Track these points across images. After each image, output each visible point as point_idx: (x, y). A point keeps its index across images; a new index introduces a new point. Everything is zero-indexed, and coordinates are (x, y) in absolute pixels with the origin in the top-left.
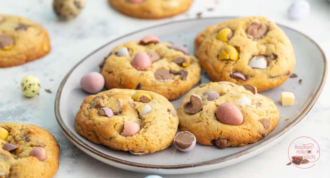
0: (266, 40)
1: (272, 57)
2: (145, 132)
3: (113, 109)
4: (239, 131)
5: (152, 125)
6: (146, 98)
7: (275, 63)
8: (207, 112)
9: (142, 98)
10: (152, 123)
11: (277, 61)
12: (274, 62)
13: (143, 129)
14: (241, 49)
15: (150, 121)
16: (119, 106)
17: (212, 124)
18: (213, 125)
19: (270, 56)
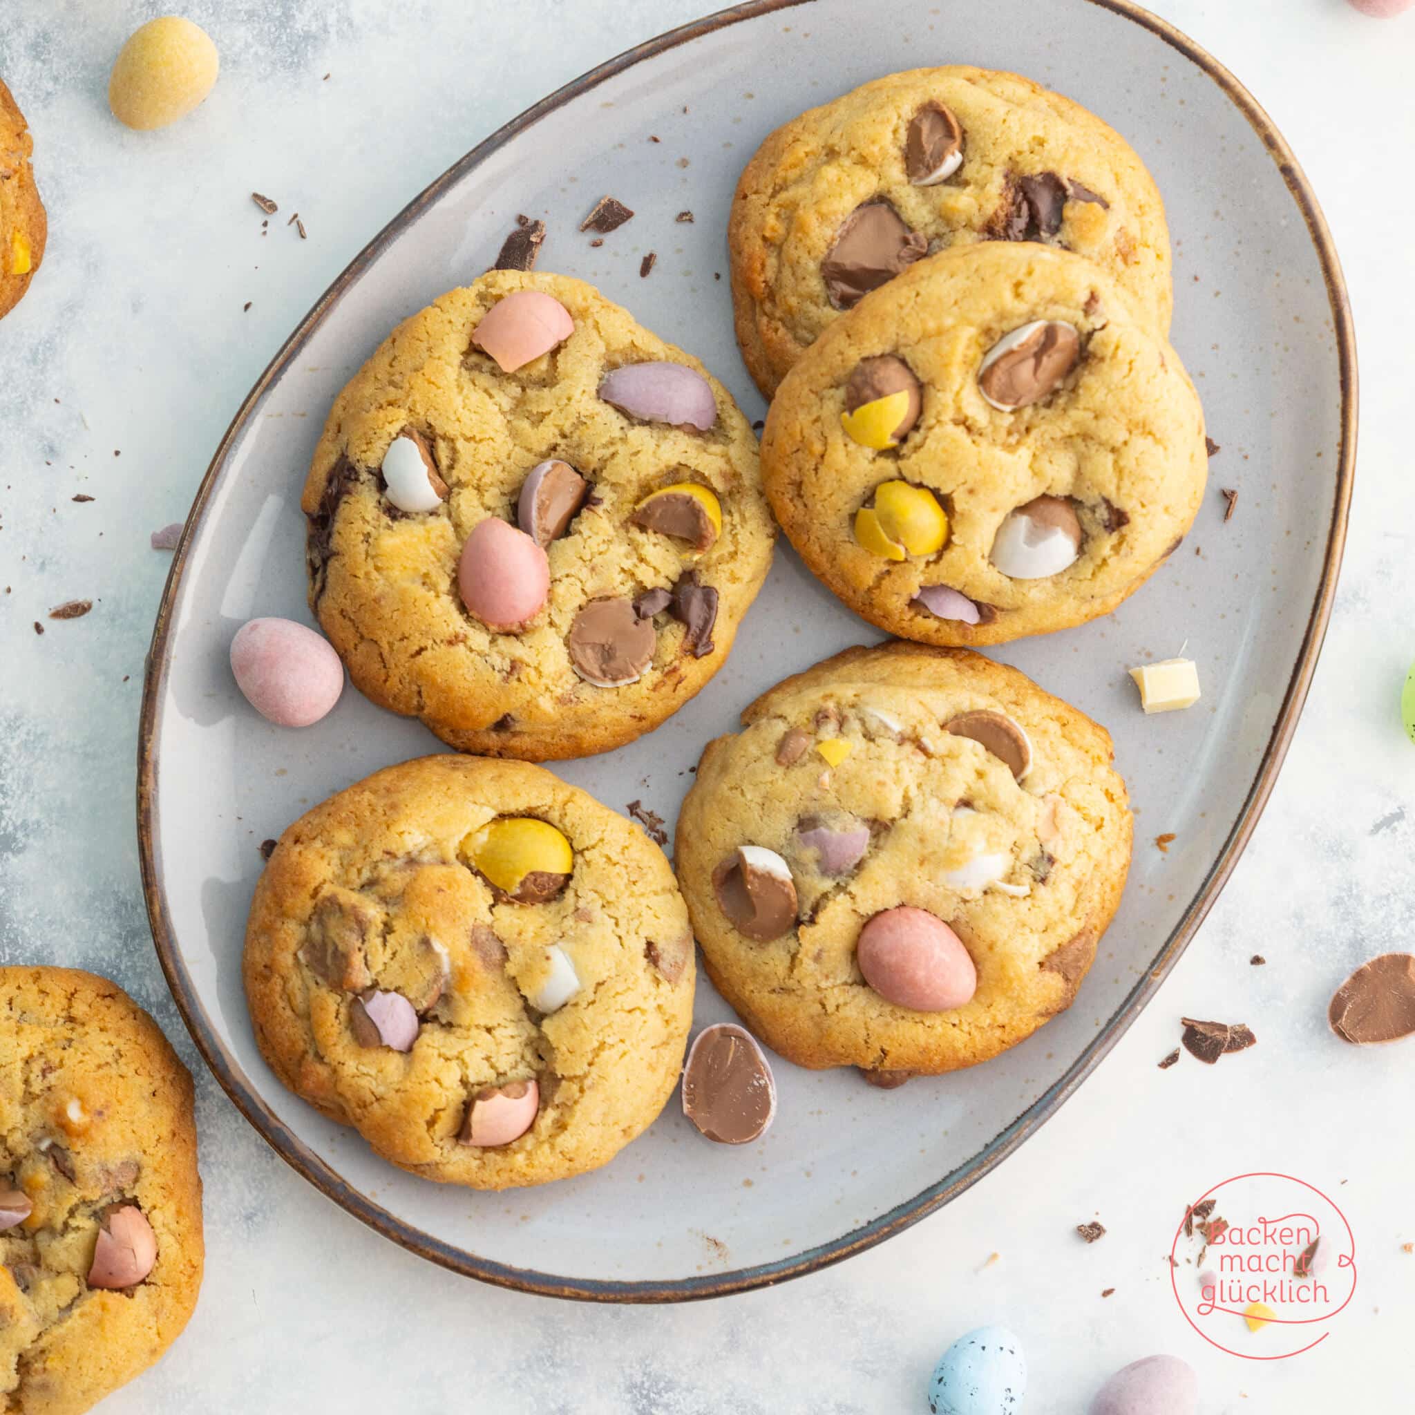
0: (1075, 424)
1: (1103, 513)
2: (561, 1126)
3: (411, 996)
4: (959, 1045)
5: (587, 1093)
6: (545, 879)
7: (1116, 549)
8: (817, 958)
9: (528, 883)
10: (587, 1082)
11: (1122, 540)
12: (1111, 540)
13: (551, 1115)
14: (959, 506)
15: (579, 1072)
16: (438, 975)
17: (844, 1012)
18: (847, 1019)
19: (1093, 509)
